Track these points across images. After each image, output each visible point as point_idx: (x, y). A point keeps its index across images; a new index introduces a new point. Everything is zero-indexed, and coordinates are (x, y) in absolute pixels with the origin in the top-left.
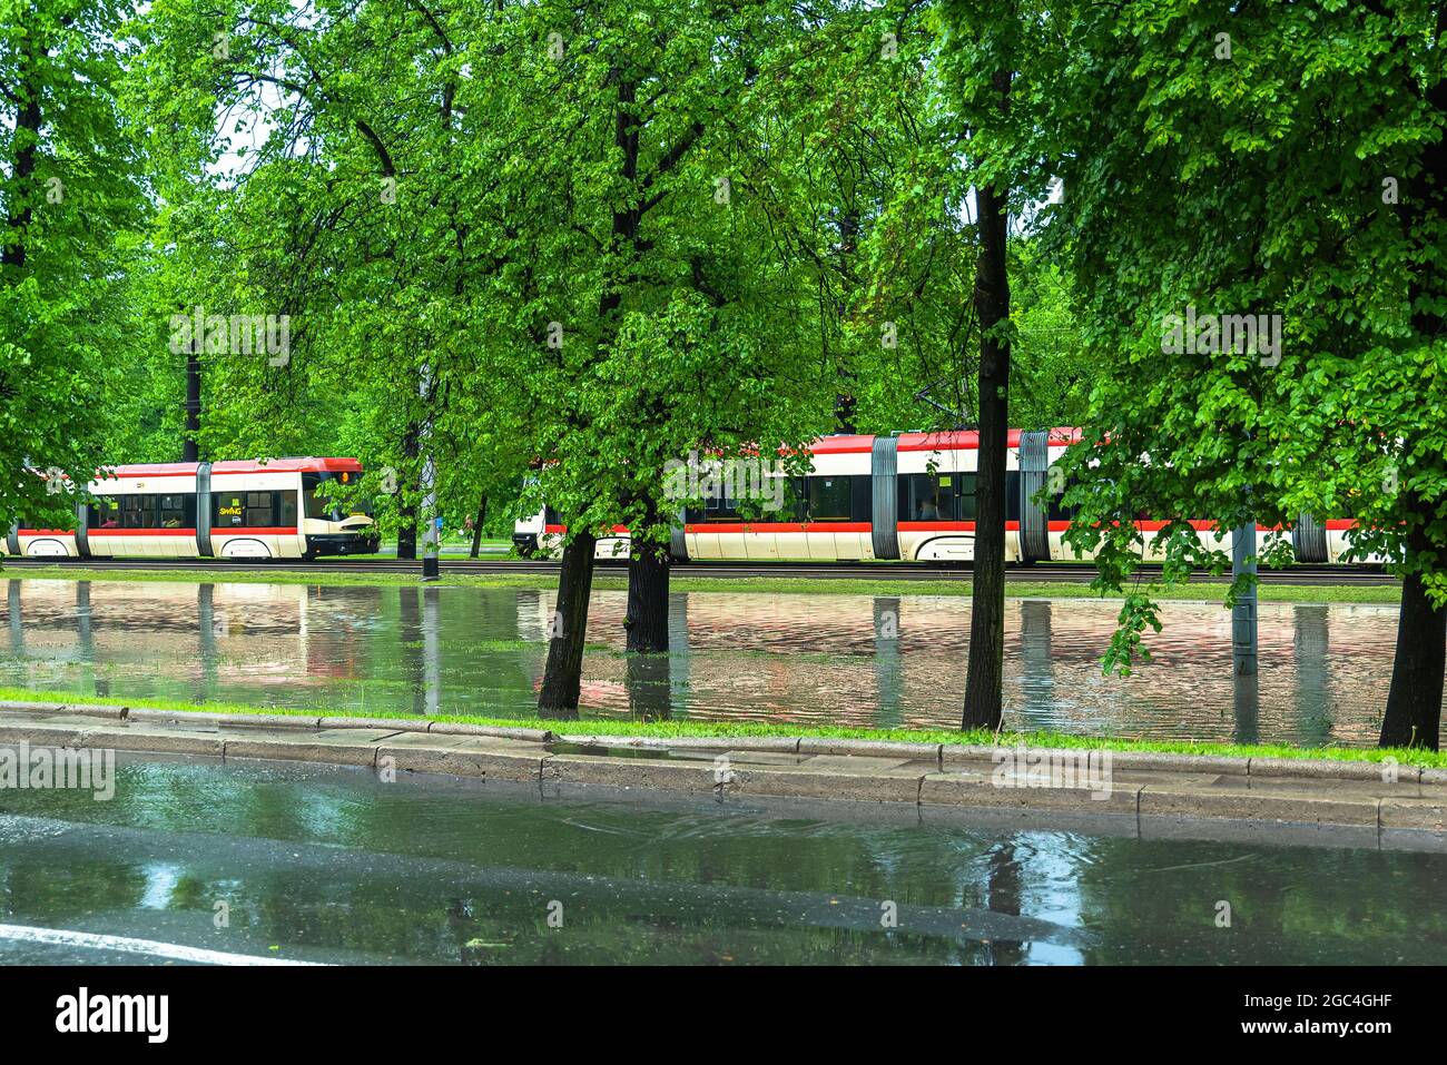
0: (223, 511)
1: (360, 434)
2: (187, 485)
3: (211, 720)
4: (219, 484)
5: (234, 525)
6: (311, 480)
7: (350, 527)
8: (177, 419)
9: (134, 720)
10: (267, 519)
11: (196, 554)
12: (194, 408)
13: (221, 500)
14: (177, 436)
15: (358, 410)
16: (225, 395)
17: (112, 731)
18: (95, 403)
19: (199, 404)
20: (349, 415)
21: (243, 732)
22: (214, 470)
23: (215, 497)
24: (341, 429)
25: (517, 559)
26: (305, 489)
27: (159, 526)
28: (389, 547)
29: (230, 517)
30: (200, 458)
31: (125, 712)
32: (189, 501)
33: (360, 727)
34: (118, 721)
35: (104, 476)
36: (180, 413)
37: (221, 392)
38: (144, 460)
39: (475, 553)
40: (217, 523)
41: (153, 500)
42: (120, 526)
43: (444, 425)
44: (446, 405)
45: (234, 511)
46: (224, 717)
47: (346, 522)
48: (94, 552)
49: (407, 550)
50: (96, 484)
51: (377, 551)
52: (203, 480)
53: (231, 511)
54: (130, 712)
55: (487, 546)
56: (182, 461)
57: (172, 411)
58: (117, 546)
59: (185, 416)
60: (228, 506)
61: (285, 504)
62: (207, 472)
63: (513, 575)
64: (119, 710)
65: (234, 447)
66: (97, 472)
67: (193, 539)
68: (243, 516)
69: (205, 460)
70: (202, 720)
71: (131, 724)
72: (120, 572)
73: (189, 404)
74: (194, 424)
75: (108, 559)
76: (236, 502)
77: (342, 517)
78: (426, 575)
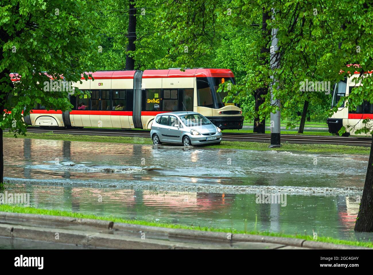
0: (149, 101)
1: (229, 54)
2: (128, 84)
3: (163, 232)
4: (147, 84)
5: (155, 110)
6: (202, 82)
7: (225, 113)
8: (122, 44)
9: (117, 230)
10: (176, 106)
11: (133, 127)
12: (132, 38)
13: (147, 94)
14: (122, 54)
15: (228, 39)
16: (162, 27)
17: (106, 236)
18: (82, 33)
19: (135, 34)
20: (223, 42)
21: (186, 241)
22: (144, 75)
23: (145, 93)
24: (218, 51)
25: (330, 135)
26: (198, 87)
27: (111, 109)
28: (248, 125)
29: (152, 104)
30: (135, 68)
31: (111, 225)
32: (129, 94)
33: (257, 241)
34: (107, 230)
35: (86, 78)
36: (124, 40)
37: (160, 25)
38: (102, 69)
39: (301, 130)
40: (146, 109)
41: (108, 93)
42: (88, 109)
43: (301, 47)
44: (301, 34)
45: (155, 101)
46: (172, 230)
47: (223, 109)
48: (73, 124)
49: (260, 128)
50: (81, 83)
51: (241, 128)
52: (137, 81)
53: (154, 101)
54: (115, 225)
55: (309, 126)
56: (125, 70)
57: (119, 38)
58: (86, 121)
59: (127, 42)
60: (152, 97)
61: (186, 97)
62: (140, 76)
63: (327, 145)
64: (108, 223)
65: (166, 60)
66: (82, 76)
67: (131, 117)
68: (161, 104)
69: (138, 69)
70: (158, 231)
71: (115, 232)
72: (88, 137)
73: (130, 35)
74: (132, 47)
75: (81, 128)
76: (156, 95)
77: (221, 105)
78: (272, 144)
